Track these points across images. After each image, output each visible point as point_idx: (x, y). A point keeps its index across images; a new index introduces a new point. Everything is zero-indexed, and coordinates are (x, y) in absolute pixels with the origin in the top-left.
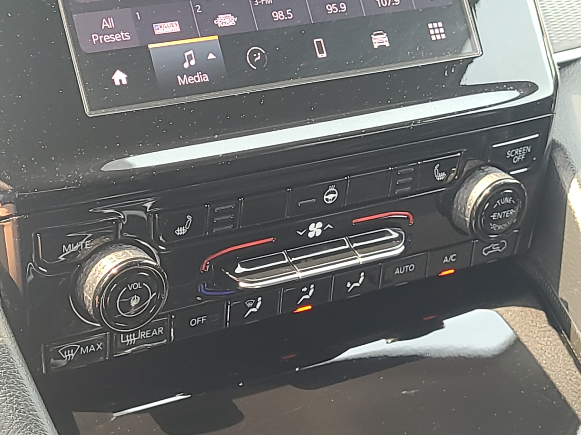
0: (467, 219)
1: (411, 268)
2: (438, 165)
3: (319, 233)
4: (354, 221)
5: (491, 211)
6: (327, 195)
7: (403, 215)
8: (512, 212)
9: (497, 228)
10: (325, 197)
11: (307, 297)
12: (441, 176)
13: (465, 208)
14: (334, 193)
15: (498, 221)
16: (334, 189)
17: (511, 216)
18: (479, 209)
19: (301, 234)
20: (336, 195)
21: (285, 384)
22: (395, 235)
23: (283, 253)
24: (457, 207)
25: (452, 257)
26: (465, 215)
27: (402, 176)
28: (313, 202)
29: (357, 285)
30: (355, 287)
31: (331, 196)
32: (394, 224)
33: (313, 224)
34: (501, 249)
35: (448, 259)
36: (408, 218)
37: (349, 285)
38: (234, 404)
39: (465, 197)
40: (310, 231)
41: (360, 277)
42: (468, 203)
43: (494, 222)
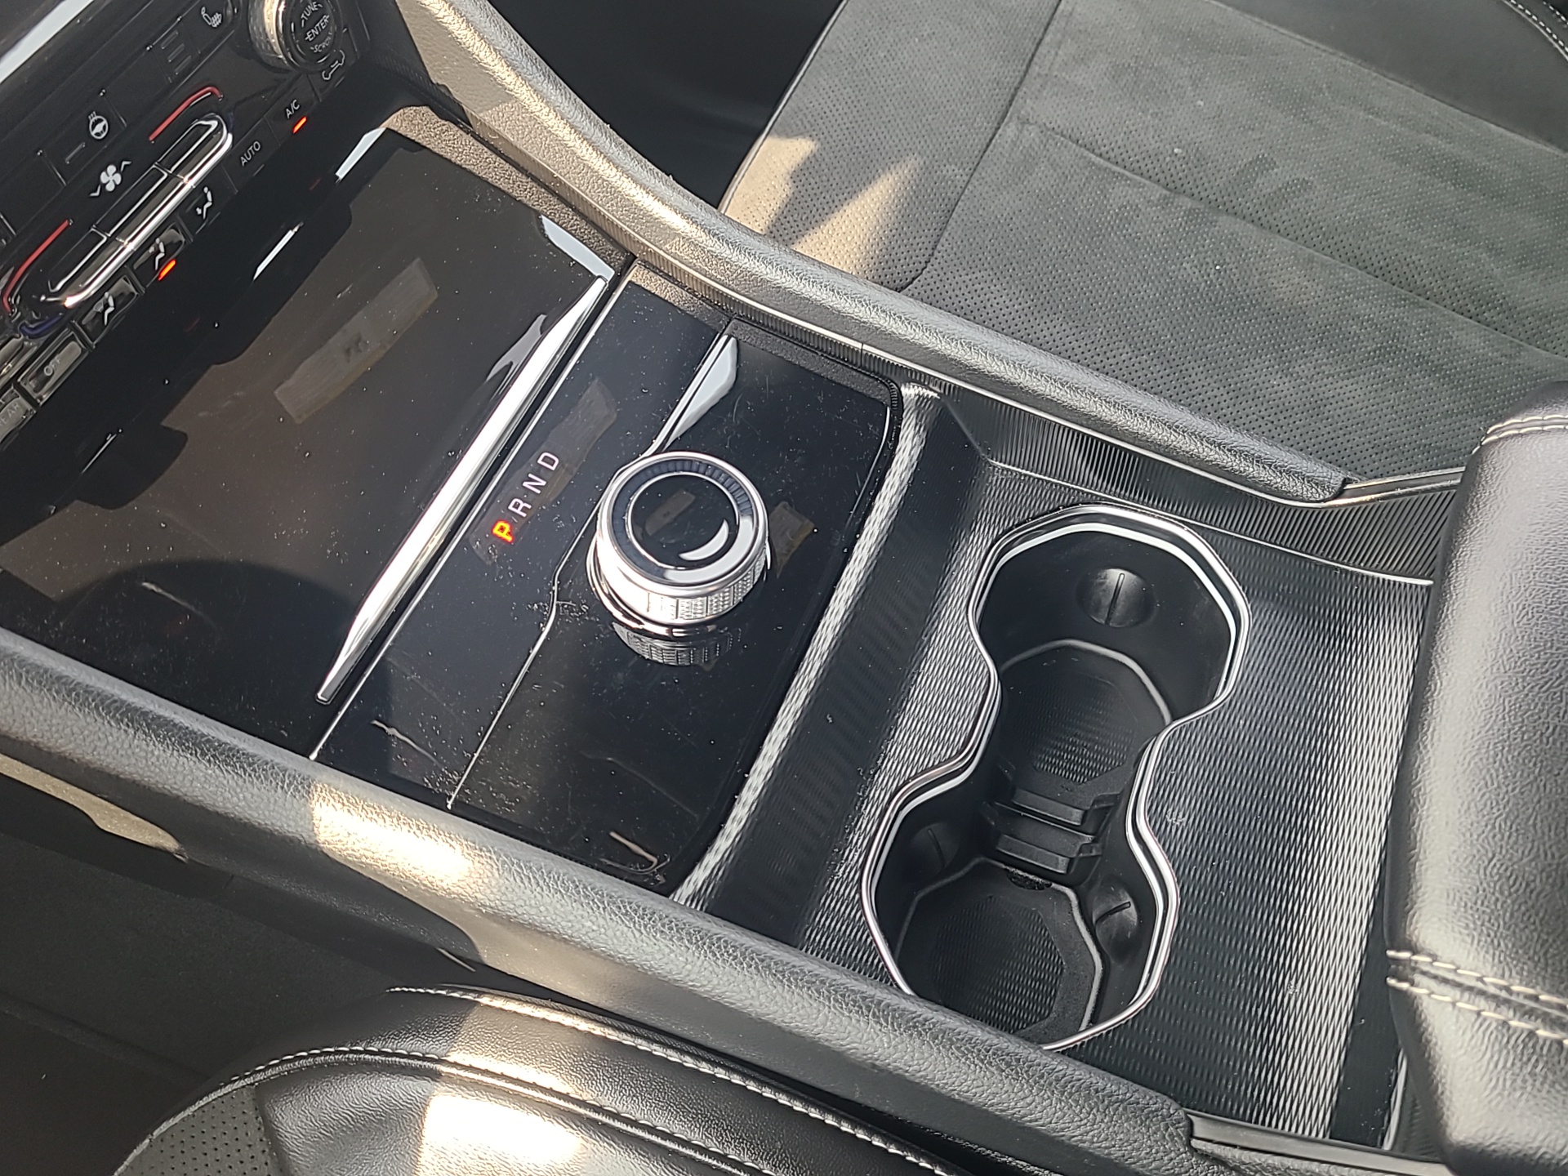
0: (281, 56)
1: (257, 146)
2: (204, 8)
3: (118, 178)
4: (151, 138)
5: (302, 31)
6: (93, 128)
7: (205, 93)
8: (326, 18)
9: (321, 48)
10: (93, 133)
11: (161, 255)
12: (216, 20)
13: (268, 42)
14: (100, 121)
15: (318, 39)
16: (96, 117)
17: (328, 25)
18: (285, 34)
19: (97, 194)
20: (105, 122)
21: (208, 367)
22: (214, 124)
23: (92, 229)
24: (260, 46)
25: (293, 106)
26: (275, 53)
27: (170, 48)
28: (82, 149)
29: (208, 205)
30: (208, 209)
31: (99, 128)
32: (202, 111)
33: (104, 174)
34: (340, 62)
35: (291, 110)
36: (212, 93)
37: (199, 211)
38: (165, 428)
39: (261, 30)
40: (105, 184)
41: (206, 194)
42: (269, 36)
43: (312, 43)
